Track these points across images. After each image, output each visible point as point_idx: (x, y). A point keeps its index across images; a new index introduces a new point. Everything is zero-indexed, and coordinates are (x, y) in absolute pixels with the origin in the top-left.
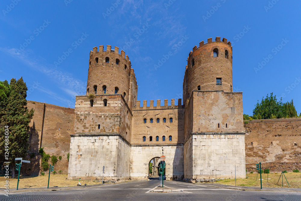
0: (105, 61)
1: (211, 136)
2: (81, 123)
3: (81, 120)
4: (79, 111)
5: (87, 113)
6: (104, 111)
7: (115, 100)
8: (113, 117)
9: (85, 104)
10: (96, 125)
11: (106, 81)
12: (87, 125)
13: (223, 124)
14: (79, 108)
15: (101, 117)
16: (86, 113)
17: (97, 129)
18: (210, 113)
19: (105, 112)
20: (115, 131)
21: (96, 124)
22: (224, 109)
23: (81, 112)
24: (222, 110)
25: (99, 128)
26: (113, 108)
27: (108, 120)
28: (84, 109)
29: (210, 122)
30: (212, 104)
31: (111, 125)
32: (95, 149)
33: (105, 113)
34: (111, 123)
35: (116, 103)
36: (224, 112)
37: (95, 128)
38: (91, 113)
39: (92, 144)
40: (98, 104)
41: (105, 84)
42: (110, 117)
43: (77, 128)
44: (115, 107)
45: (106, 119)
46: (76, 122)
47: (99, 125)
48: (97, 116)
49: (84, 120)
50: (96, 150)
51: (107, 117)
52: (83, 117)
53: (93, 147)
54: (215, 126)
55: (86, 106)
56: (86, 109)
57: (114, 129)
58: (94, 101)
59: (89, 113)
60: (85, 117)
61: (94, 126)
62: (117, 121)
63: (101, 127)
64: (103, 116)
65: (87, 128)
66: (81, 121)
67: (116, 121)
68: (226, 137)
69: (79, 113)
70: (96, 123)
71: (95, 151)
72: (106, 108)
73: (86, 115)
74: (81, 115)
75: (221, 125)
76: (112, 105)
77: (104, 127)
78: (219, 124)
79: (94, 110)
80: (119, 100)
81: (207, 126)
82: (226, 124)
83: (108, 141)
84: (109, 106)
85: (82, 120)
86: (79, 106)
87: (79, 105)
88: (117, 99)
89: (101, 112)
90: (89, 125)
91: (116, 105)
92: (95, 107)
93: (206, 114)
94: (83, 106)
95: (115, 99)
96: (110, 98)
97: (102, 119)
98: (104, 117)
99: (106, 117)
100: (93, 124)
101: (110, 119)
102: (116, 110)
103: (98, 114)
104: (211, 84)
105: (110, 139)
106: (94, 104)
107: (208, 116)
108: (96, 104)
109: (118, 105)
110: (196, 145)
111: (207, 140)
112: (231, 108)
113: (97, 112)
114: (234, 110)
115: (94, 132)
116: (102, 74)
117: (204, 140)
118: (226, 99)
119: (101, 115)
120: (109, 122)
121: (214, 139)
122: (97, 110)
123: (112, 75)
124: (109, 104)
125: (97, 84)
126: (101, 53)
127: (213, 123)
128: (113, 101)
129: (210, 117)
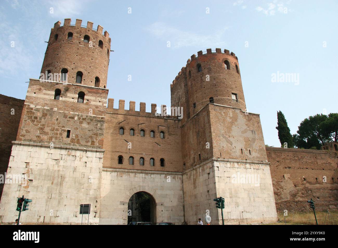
0: (83, 39)
1: (236, 164)
2: (35, 123)
3: (36, 118)
4: (32, 103)
5: (48, 108)
6: (78, 110)
7: (98, 97)
8: (94, 121)
9: (45, 94)
11: (82, 65)
12: (47, 129)
13: (246, 150)
14: (34, 99)
15: (73, 118)
16: (46, 108)
17: (64, 138)
18: (230, 135)
19: (81, 112)
20: (98, 144)
21: (63, 129)
22: (245, 132)
23: (37, 104)
24: (243, 132)
25: (68, 136)
26: (95, 108)
27: (85, 125)
28: (42, 102)
29: (231, 145)
30: (232, 123)
31: (90, 133)
32: (59, 171)
33: (80, 114)
34: (89, 131)
35: (100, 102)
36: (245, 135)
37: (61, 134)
38: (56, 109)
39: (54, 162)
40: (69, 97)
41: (81, 70)
42: (89, 121)
43: (27, 131)
44: (97, 107)
45: (81, 123)
46: (25, 121)
47: (69, 132)
48: (65, 116)
49: (41, 119)
50: (61, 173)
51: (84, 119)
52: (39, 115)
53: (56, 168)
54: (238, 151)
55: (47, 97)
56: (46, 102)
57: (95, 140)
58: (62, 92)
59: (52, 109)
60: (44, 115)
61: (58, 132)
62: (100, 129)
63: (72, 135)
64: (76, 118)
65: (46, 134)
66: (36, 120)
68: (252, 168)
69: (32, 106)
70: (63, 127)
71: (60, 175)
72: (82, 106)
73: (45, 112)
74: (38, 110)
75: (244, 150)
76: (93, 103)
77: (77, 136)
78: (242, 149)
79: (61, 106)
80: (104, 98)
81: (229, 151)
82: (250, 150)
83: (85, 159)
84: (87, 104)
85: (38, 118)
86: (34, 95)
87: (35, 93)
88: (102, 95)
89: (73, 110)
90: (50, 128)
91: (101, 104)
92: (64, 102)
94: (40, 96)
95: (98, 95)
96: (89, 92)
97: (74, 122)
98: (79, 119)
99: (82, 120)
100: (58, 127)
101: (89, 123)
102: (100, 111)
103: (67, 112)
104: (227, 99)
105: (87, 157)
106: (62, 97)
107: (229, 138)
108: (66, 96)
109: (103, 105)
110: (219, 176)
111: (231, 170)
112: (251, 131)
113: (66, 109)
114: (255, 134)
115: (59, 141)
116: (77, 56)
117: (229, 169)
118: (245, 120)
119: (73, 114)
120: (86, 129)
121: (239, 169)
122: (66, 106)
123: (92, 59)
124: (88, 100)
125: (69, 67)
126: (78, 28)
127: (235, 148)
128: (95, 98)
129: (231, 139)
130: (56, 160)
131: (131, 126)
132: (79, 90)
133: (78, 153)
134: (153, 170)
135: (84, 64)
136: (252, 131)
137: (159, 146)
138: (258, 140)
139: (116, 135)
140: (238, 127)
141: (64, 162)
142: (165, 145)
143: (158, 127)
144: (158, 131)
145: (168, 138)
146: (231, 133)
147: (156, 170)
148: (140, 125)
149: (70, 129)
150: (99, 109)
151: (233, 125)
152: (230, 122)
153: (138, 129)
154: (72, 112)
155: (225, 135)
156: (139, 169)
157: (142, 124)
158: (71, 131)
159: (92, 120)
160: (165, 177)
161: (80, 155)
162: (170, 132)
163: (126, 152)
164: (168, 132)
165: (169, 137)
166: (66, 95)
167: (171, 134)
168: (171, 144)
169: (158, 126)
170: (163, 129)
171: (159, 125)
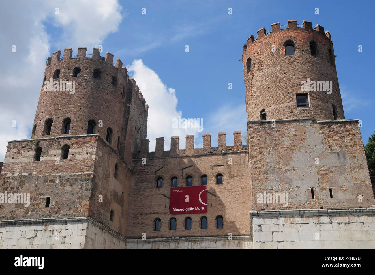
0: (72, 74)
3: (13, 188)
4: (9, 171)
5: (27, 174)
6: (60, 170)
7: (86, 147)
8: (79, 181)
9: (24, 157)
10: (42, 199)
13: (323, 189)
14: (12, 165)
15: (54, 181)
16: (24, 174)
17: (42, 208)
18: (290, 167)
19: (64, 172)
20: (82, 211)
21: (42, 197)
22: (322, 156)
23: (15, 172)
25: (47, 205)
26: (80, 163)
27: (67, 188)
28: (20, 167)
29: (290, 185)
30: (292, 147)
31: (73, 198)
33: (62, 174)
34: (73, 194)
35: (87, 153)
36: (321, 163)
37: (39, 204)
38: (35, 173)
40: (51, 155)
41: (68, 116)
42: (73, 181)
44: (83, 161)
45: (62, 185)
47: (48, 199)
48: (45, 181)
49: (18, 189)
51: (67, 180)
52: (16, 184)
54: (303, 195)
55: (26, 160)
56: (25, 167)
57: (78, 206)
58: (43, 150)
59: (31, 174)
60: (22, 183)
61: (36, 202)
62: (86, 190)
63: (52, 204)
64: (57, 181)
66: (12, 192)
67: (84, 188)
69: (9, 175)
70: (43, 194)
72: (66, 163)
73: (23, 180)
74: (14, 179)
75: (317, 190)
76: (78, 157)
77: (57, 203)
78: (312, 190)
79: (41, 169)
80: (93, 147)
82: (331, 190)
83: (64, 233)
84: (72, 159)
85: (15, 188)
86: (12, 161)
87: (13, 158)
88: (90, 144)
89: (55, 171)
91: (88, 156)
92: (45, 162)
93: (280, 169)
94: (19, 160)
95: (85, 145)
96: (75, 143)
97: (55, 186)
98: (61, 180)
99: (64, 181)
100: (36, 196)
101: (72, 185)
102: (86, 166)
103: (48, 175)
104: (287, 106)
105: (67, 230)
106: (42, 157)
107: (285, 174)
108: (47, 155)
109: (91, 157)
110: (262, 241)
111: (287, 228)
112: (336, 154)
113: (47, 171)
114: (345, 158)
115: (36, 213)
116: (64, 98)
117: (281, 228)
118: (323, 136)
119: (55, 177)
120: (69, 192)
121: (304, 226)
122: (47, 168)
123: (83, 98)
124: (73, 154)
125: (54, 116)
126: (66, 61)
127: (298, 189)
128: (81, 149)
129: (290, 175)
130: (30, 238)
131: (172, 173)
132: (63, 143)
133: (57, 227)
134: (204, 235)
135: (72, 108)
136: (338, 154)
137: (214, 197)
138: (351, 168)
139: (151, 190)
140: (306, 152)
141: (39, 240)
142: (224, 193)
143: (213, 168)
144: (212, 174)
145: (228, 183)
146: (289, 164)
147: (209, 235)
148: (184, 170)
149: (49, 196)
150: (85, 164)
151: (295, 149)
152: (289, 146)
153: (182, 176)
154: (54, 173)
155: (278, 170)
156: (182, 235)
157: (187, 167)
158: (51, 199)
159: (76, 180)
160: (223, 244)
161: (59, 229)
162: (232, 173)
163: (164, 212)
164: (229, 173)
165: (230, 181)
166: (48, 153)
167: (233, 175)
168: (232, 192)
169: (212, 166)
170: (220, 170)
171: (214, 165)
